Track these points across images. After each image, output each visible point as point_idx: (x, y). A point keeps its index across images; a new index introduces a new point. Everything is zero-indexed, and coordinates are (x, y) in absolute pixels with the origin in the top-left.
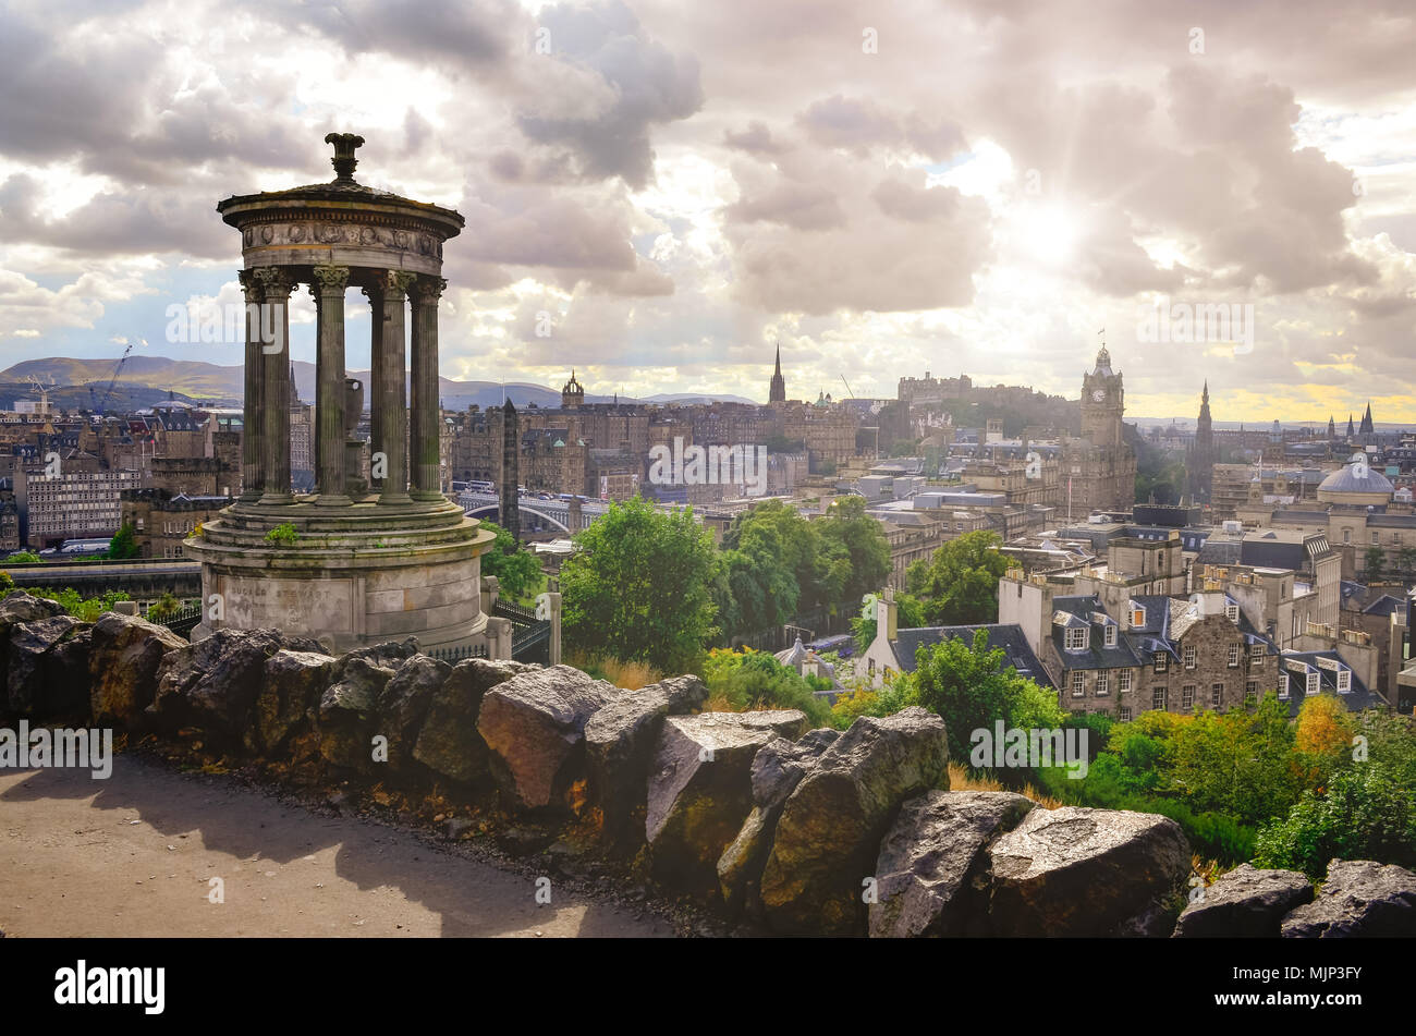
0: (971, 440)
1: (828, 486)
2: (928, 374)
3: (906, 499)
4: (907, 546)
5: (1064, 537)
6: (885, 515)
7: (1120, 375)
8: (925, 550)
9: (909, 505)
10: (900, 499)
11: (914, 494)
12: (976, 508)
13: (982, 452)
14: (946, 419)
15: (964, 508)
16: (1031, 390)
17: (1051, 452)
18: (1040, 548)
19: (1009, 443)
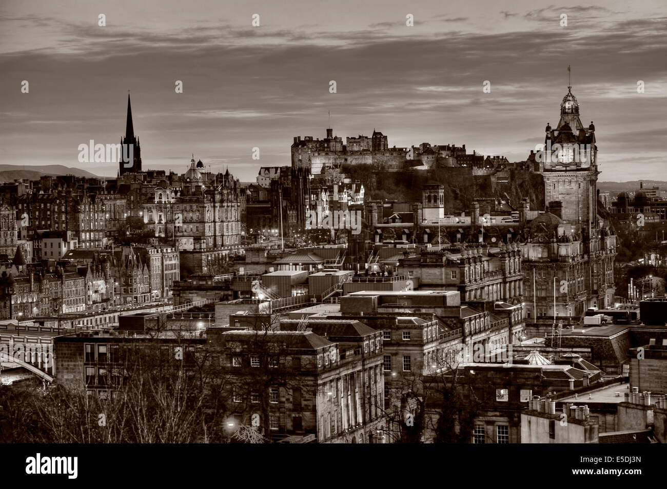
0: (403, 218)
1: (220, 289)
2: (329, 132)
3: (327, 302)
4: (342, 366)
5: (556, 346)
6: (310, 326)
7: (592, 127)
8: (364, 370)
9: (334, 309)
10: (319, 302)
11: (337, 294)
12: (424, 311)
13: (420, 234)
14: (358, 191)
15: (408, 311)
16: (463, 149)
17: (509, 232)
18: (527, 362)
19: (454, 221)
